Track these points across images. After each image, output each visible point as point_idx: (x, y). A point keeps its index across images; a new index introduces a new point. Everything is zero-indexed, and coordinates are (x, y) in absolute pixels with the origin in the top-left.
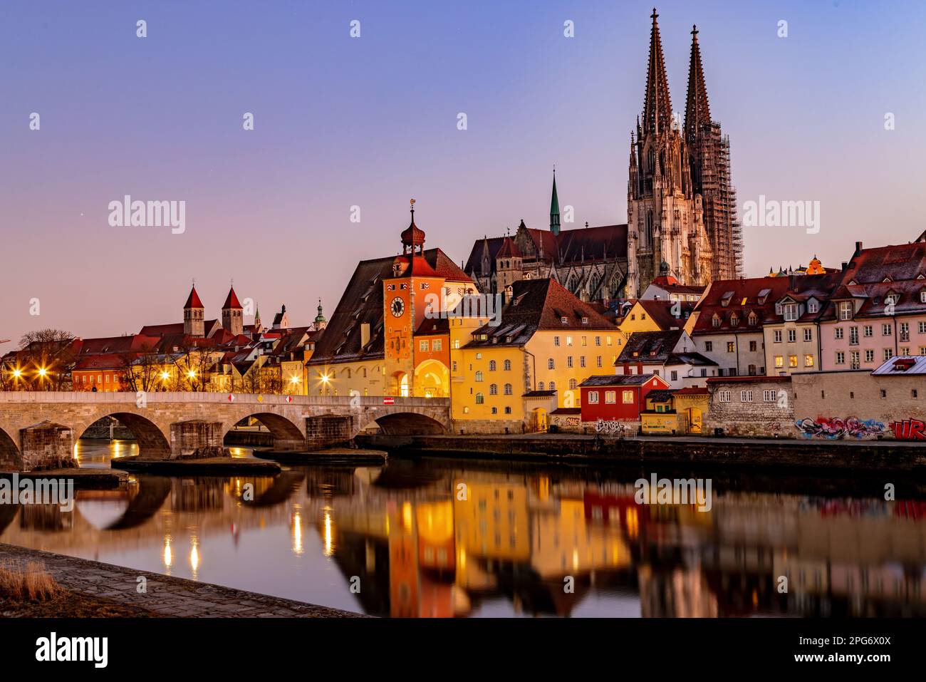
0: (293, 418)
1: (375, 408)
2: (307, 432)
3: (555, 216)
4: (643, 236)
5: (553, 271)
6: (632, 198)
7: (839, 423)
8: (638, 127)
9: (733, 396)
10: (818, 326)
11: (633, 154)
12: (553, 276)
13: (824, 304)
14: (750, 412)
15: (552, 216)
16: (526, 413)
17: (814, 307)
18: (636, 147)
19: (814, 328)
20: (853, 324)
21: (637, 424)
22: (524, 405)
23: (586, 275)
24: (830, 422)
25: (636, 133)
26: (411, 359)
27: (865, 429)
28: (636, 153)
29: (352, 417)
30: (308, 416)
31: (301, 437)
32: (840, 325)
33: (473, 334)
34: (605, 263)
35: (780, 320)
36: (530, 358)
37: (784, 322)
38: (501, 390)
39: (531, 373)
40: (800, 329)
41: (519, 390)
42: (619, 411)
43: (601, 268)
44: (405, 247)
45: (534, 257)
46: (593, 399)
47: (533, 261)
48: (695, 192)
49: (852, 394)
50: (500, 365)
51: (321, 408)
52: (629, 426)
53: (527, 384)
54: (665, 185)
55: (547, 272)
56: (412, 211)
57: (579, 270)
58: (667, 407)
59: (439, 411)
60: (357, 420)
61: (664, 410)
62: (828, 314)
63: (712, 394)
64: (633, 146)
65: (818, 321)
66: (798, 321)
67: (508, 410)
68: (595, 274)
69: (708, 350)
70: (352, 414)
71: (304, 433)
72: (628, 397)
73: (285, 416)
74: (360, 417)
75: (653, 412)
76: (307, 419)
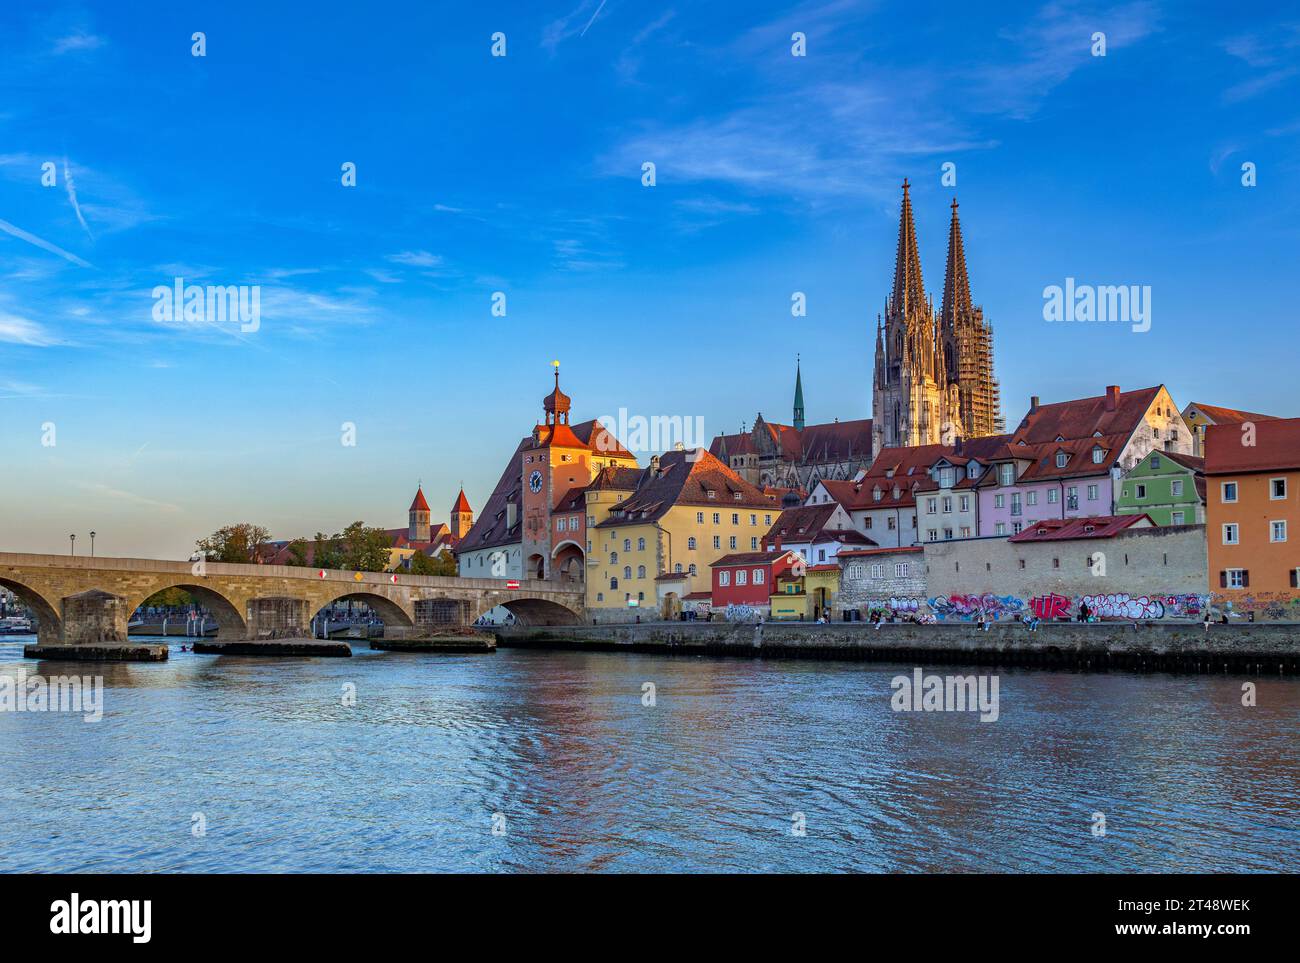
0: (399, 600)
1: (497, 593)
2: (416, 617)
3: (799, 409)
4: (889, 430)
5: (793, 469)
6: (877, 387)
7: (974, 601)
8: (886, 309)
9: (865, 573)
10: (976, 492)
11: (879, 339)
12: (793, 475)
13: (986, 468)
14: (880, 590)
15: (795, 409)
16: (658, 598)
17: (975, 473)
18: (884, 332)
19: (971, 495)
20: (1015, 490)
21: (766, 608)
22: (657, 590)
23: (830, 474)
24: (965, 601)
25: (883, 315)
26: (548, 540)
27: (1002, 608)
28: (884, 337)
29: (468, 602)
30: (418, 599)
31: (408, 623)
32: (1000, 491)
33: (611, 510)
34: (851, 461)
35: (936, 487)
36: (665, 537)
37: (939, 489)
38: (635, 573)
39: (665, 552)
40: (955, 497)
41: (652, 572)
42: (750, 594)
43: (846, 466)
44: (547, 415)
45: (771, 454)
46: (724, 579)
47: (770, 458)
48: (949, 382)
49: (988, 565)
50: (635, 544)
51: (434, 590)
52: (759, 611)
53: (661, 565)
54: (913, 373)
55: (786, 471)
56: (557, 374)
57: (822, 469)
58: (797, 587)
59: (573, 598)
60: (475, 606)
61: (794, 591)
62: (989, 481)
63: (842, 571)
64: (880, 330)
65: (976, 487)
66: (954, 488)
67: (641, 595)
68: (839, 474)
69: (867, 527)
70: (469, 598)
71: (412, 618)
72: (759, 577)
73: (389, 598)
74: (479, 603)
75: (783, 593)
76: (416, 602)
